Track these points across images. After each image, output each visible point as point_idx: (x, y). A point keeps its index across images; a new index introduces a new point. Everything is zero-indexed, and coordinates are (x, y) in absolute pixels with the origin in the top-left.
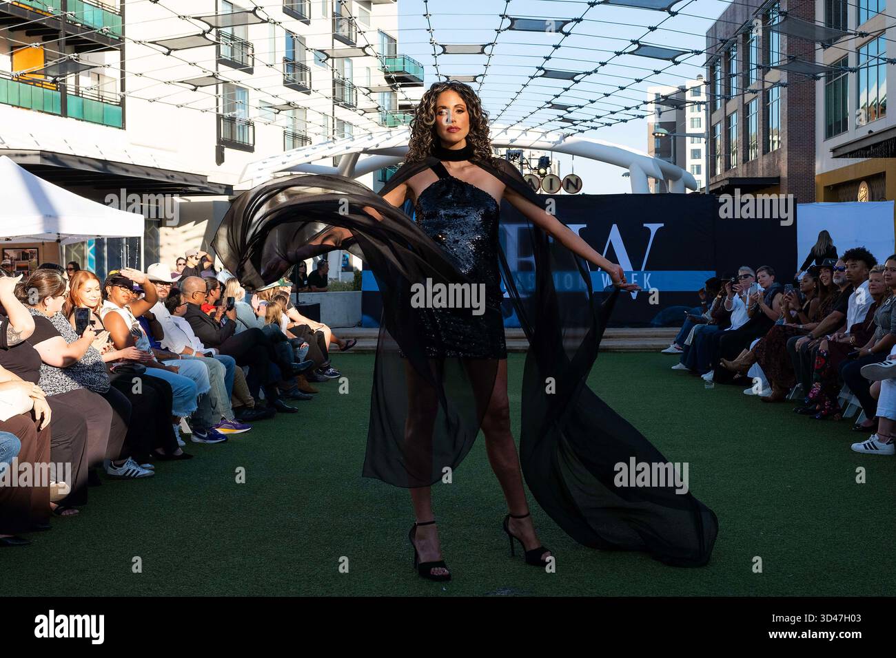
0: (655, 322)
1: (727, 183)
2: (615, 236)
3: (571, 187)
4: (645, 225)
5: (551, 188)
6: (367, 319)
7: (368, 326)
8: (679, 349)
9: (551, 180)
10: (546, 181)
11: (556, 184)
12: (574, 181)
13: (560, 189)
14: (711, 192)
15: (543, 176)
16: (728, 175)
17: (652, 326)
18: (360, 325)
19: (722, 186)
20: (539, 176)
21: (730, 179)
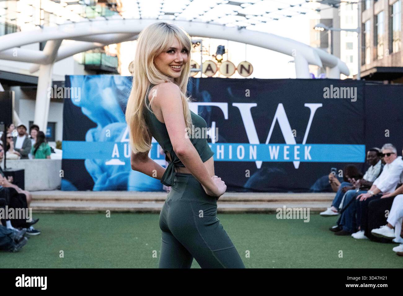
0: (314, 187)
1: (375, 71)
2: (281, 114)
3: (244, 71)
4: (307, 105)
5: (227, 72)
6: (66, 183)
7: (66, 189)
8: (335, 212)
9: (227, 66)
10: (222, 67)
11: (231, 69)
12: (246, 66)
13: (234, 72)
14: (362, 78)
15: (220, 61)
16: (375, 64)
17: (311, 191)
18: (59, 188)
19: (371, 74)
20: (216, 62)
21: (377, 68)
